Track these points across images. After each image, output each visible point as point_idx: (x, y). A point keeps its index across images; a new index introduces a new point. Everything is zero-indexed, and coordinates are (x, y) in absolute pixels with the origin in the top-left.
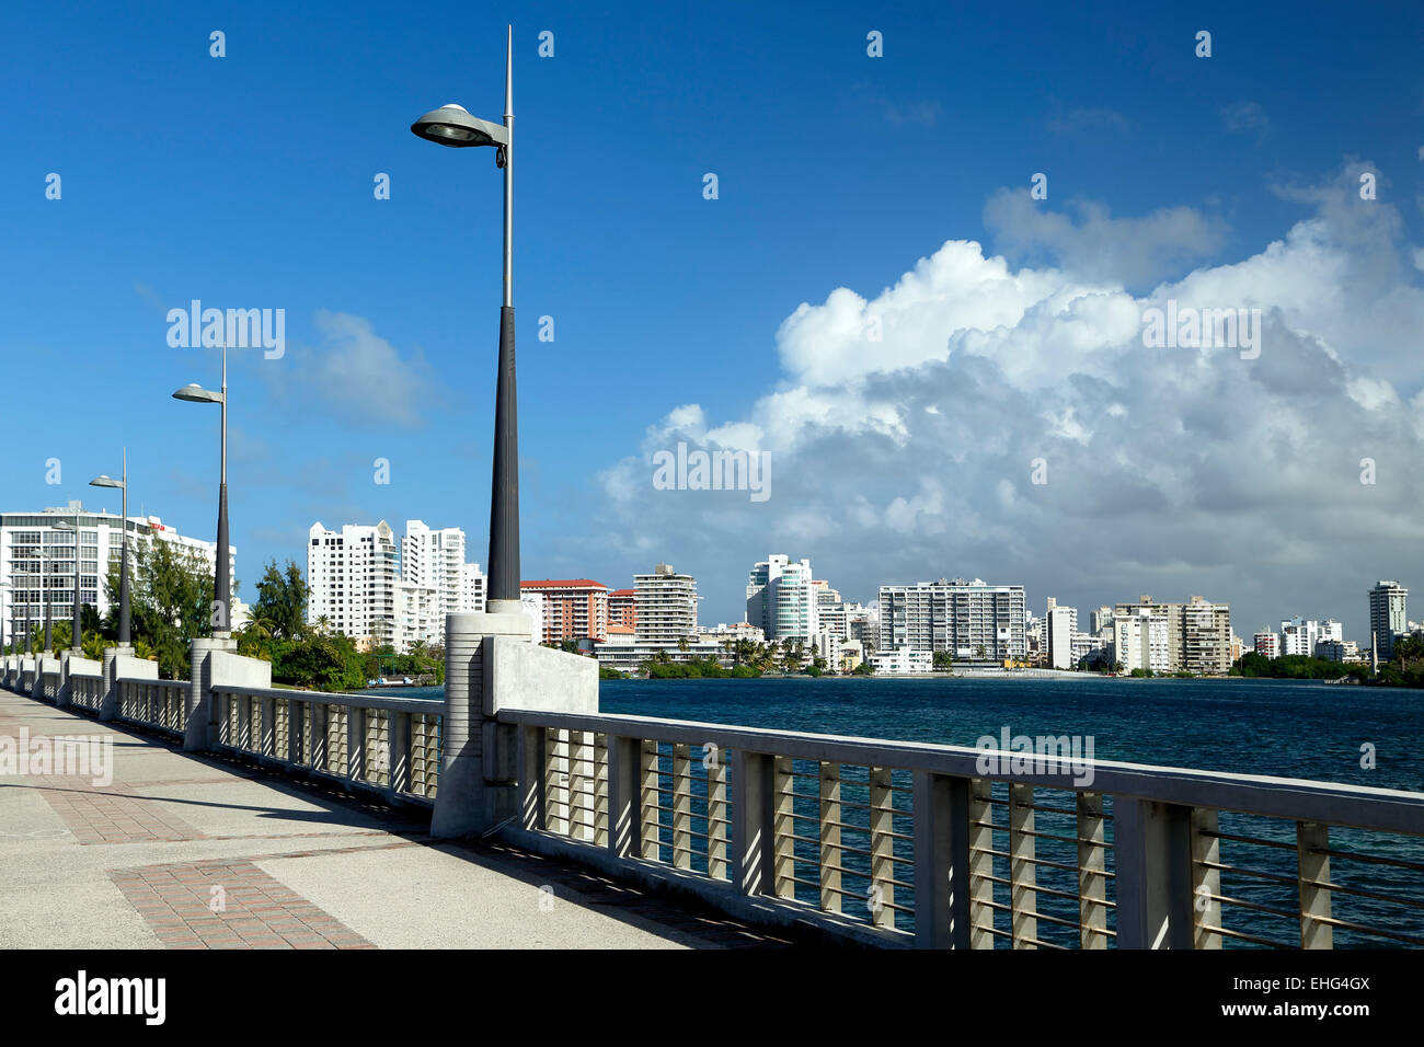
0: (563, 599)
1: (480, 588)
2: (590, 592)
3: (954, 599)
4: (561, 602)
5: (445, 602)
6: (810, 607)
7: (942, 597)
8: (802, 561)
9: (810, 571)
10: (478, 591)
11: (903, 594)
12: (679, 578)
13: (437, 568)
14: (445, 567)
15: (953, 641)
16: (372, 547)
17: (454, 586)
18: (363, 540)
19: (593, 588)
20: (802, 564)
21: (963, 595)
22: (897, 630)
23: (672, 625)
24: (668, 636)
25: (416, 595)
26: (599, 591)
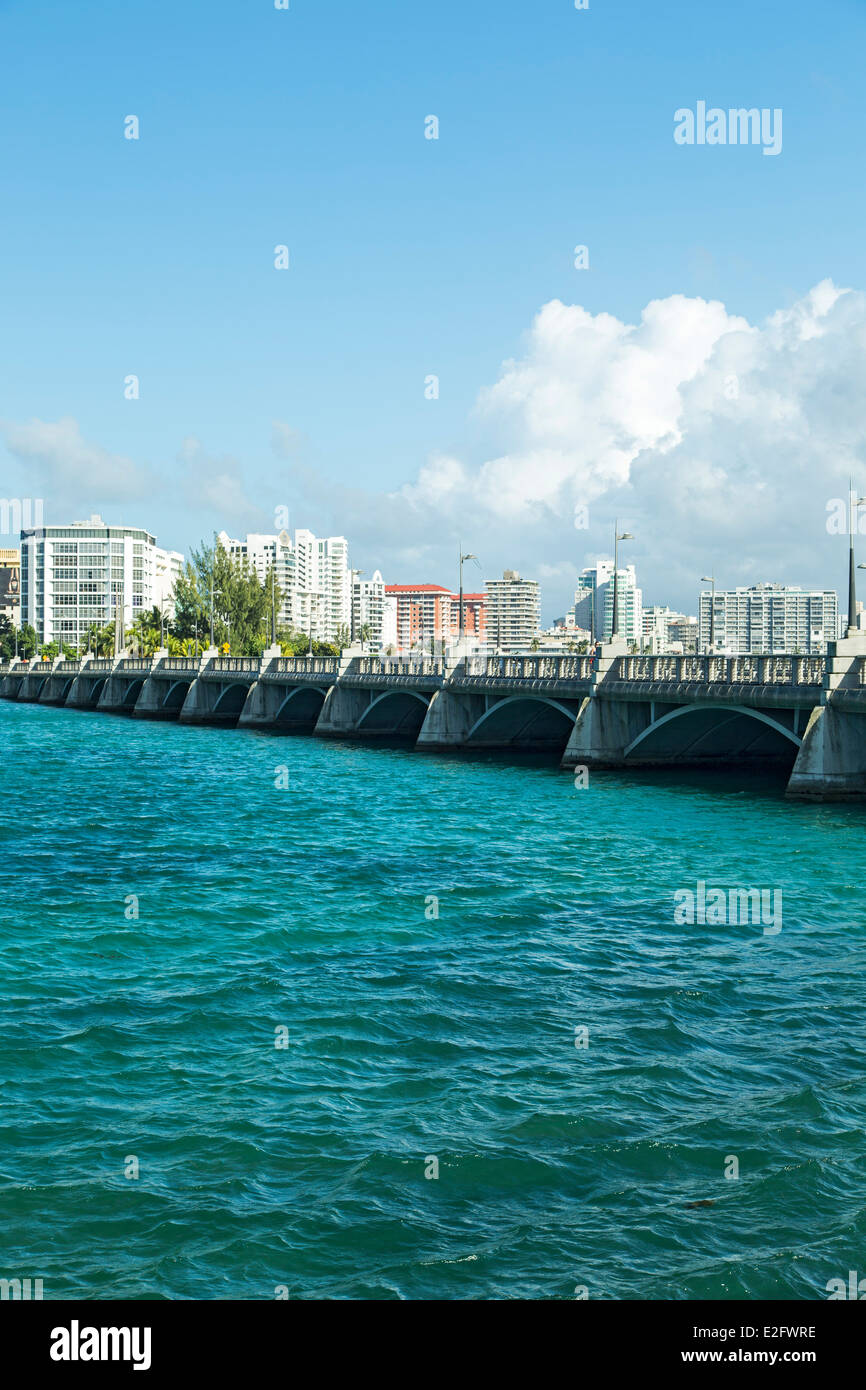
0: (410, 603)
1: (359, 593)
2: (436, 596)
3: (770, 603)
4: (409, 606)
5: (330, 606)
6: (635, 611)
7: (759, 601)
8: (628, 567)
9: (634, 576)
10: (357, 596)
11: (722, 599)
12: (526, 583)
13: (323, 574)
14: (330, 573)
15: (769, 643)
16: (274, 555)
17: (338, 591)
18: (266, 548)
19: (439, 592)
20: (628, 570)
21: (780, 599)
22: (716, 633)
23: (518, 627)
24: (515, 638)
25: (308, 599)
26: (444, 595)
